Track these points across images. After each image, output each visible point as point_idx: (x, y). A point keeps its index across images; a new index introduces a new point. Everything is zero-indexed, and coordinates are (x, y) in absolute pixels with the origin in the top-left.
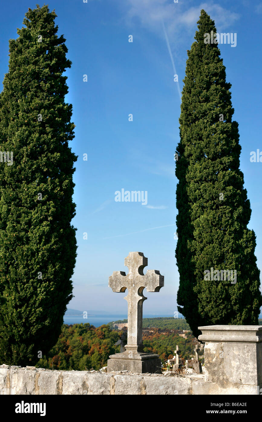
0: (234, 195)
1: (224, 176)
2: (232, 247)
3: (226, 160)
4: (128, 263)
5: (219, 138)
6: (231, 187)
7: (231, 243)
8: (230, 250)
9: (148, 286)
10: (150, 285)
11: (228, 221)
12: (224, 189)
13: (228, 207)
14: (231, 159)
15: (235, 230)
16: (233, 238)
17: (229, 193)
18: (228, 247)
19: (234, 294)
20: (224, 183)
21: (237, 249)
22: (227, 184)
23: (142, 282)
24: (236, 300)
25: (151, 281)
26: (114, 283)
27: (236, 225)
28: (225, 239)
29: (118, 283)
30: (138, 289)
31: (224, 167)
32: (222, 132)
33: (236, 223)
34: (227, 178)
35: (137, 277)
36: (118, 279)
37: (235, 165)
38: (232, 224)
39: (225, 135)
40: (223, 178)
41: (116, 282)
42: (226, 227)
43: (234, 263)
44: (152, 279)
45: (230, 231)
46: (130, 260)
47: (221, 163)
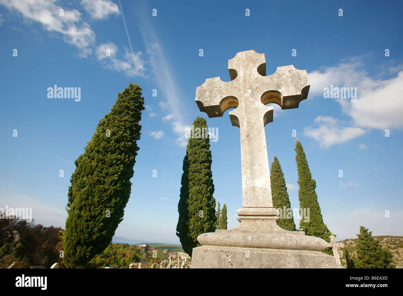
0: (208, 180)
1: (205, 171)
2: (207, 204)
3: (206, 164)
4: (236, 64)
5: (204, 155)
6: (208, 176)
7: (206, 202)
8: (205, 205)
9: (283, 89)
10: (288, 86)
11: (205, 191)
12: (204, 177)
13: (206, 185)
14: (208, 165)
15: (208, 196)
16: (207, 200)
17: (207, 179)
18: (205, 204)
19: (206, 227)
20: (205, 174)
21: (208, 205)
22: (206, 175)
23: (268, 85)
24: (206, 230)
25: (289, 80)
26: (208, 93)
27: (209, 194)
28: (204, 199)
29: (216, 92)
30: (261, 95)
31: (205, 168)
32: (206, 153)
33: (208, 193)
34: (206, 172)
35: (256, 79)
36: (216, 88)
37: (209, 168)
38: (207, 193)
39: (206, 154)
40: (204, 172)
41: (211, 91)
42: (204, 194)
43: (207, 212)
44: (291, 78)
45: (206, 196)
46: (239, 61)
47: (204, 166)
